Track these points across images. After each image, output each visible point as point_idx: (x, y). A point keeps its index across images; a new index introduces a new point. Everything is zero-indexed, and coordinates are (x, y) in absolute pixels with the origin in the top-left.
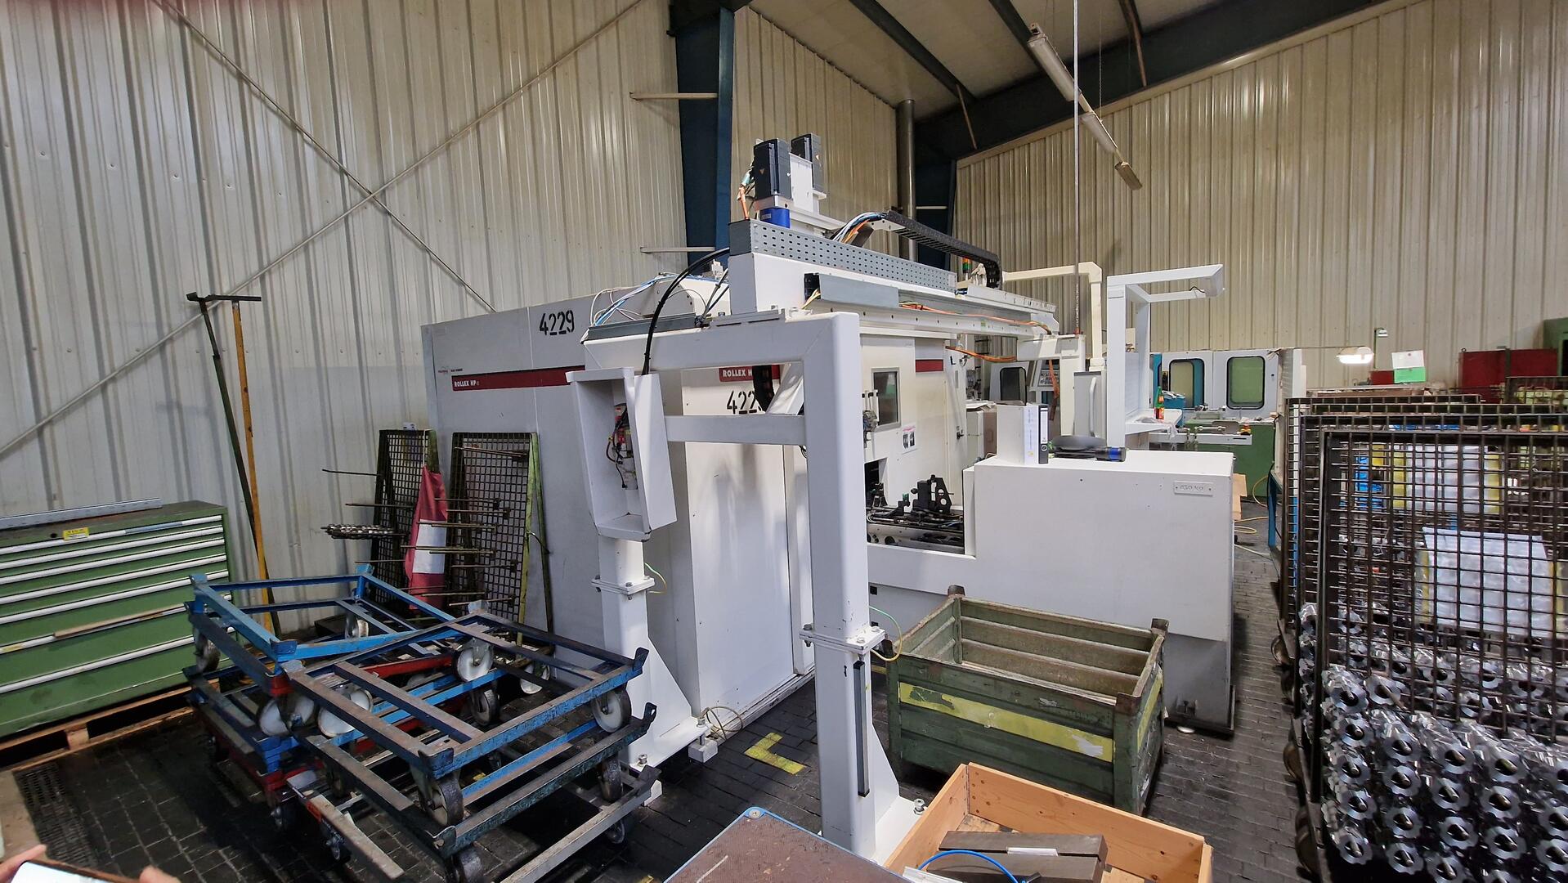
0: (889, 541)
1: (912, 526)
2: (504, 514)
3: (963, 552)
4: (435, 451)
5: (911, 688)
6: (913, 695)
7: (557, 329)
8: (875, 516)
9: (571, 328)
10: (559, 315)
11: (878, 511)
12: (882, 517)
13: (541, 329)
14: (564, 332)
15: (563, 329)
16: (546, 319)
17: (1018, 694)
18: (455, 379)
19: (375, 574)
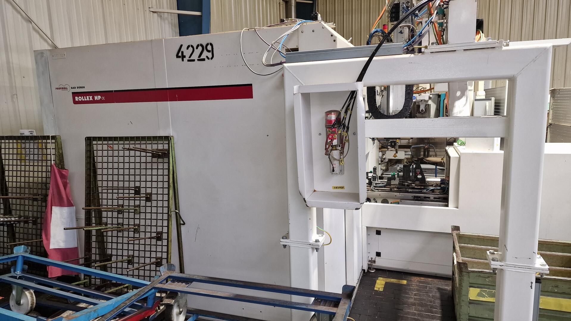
0: (385, 201)
1: (400, 192)
2: (147, 198)
3: (447, 206)
4: (61, 152)
5: (478, 290)
6: (479, 295)
7: (195, 56)
8: (376, 187)
9: (210, 56)
10: (198, 46)
11: (376, 184)
12: (380, 187)
13: (178, 56)
14: (204, 60)
15: (202, 57)
16: (184, 49)
17: (557, 287)
18: (75, 94)
19: (31, 253)
